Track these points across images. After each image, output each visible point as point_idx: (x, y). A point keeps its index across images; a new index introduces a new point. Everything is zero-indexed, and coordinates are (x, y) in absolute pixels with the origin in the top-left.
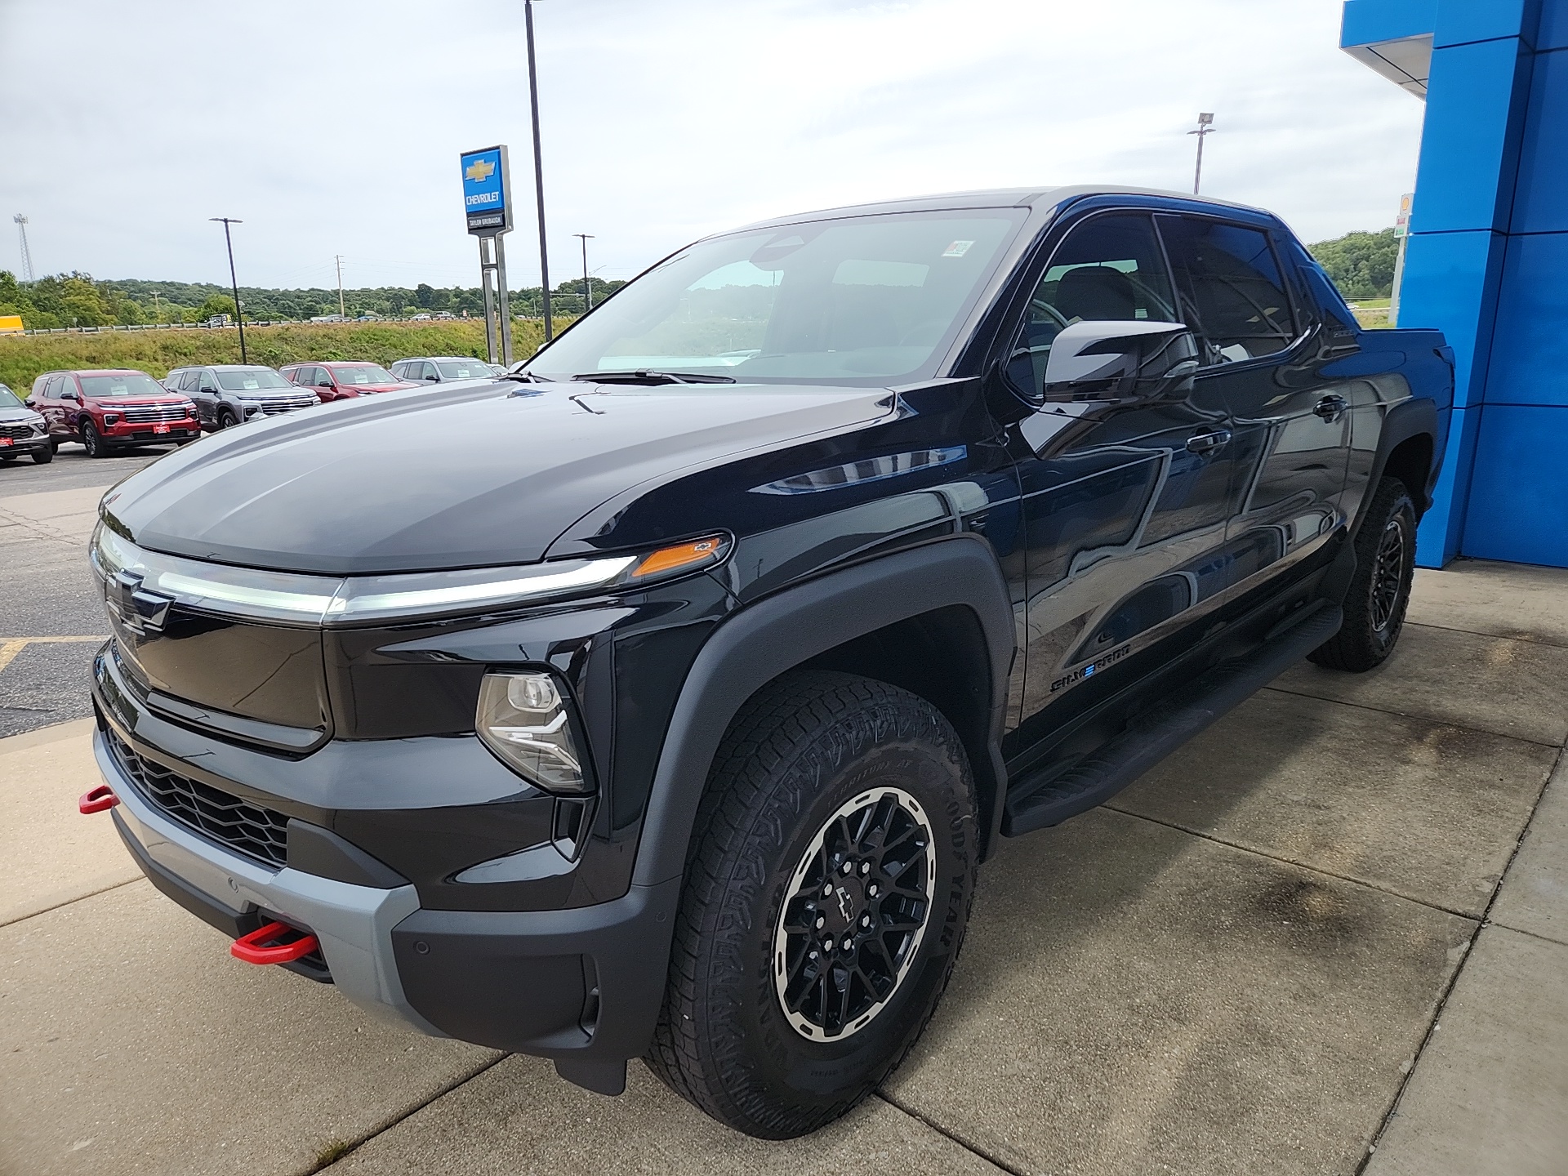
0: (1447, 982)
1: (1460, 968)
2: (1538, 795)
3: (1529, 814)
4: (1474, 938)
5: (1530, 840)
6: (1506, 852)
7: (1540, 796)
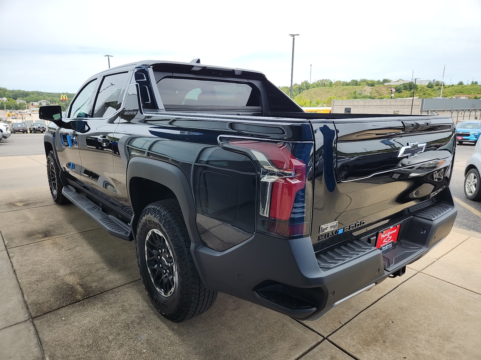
0: (4, 239)
1: (4, 242)
2: (22, 287)
3: (18, 279)
4: (5, 246)
5: (12, 272)
6: (15, 265)
7: (21, 288)
